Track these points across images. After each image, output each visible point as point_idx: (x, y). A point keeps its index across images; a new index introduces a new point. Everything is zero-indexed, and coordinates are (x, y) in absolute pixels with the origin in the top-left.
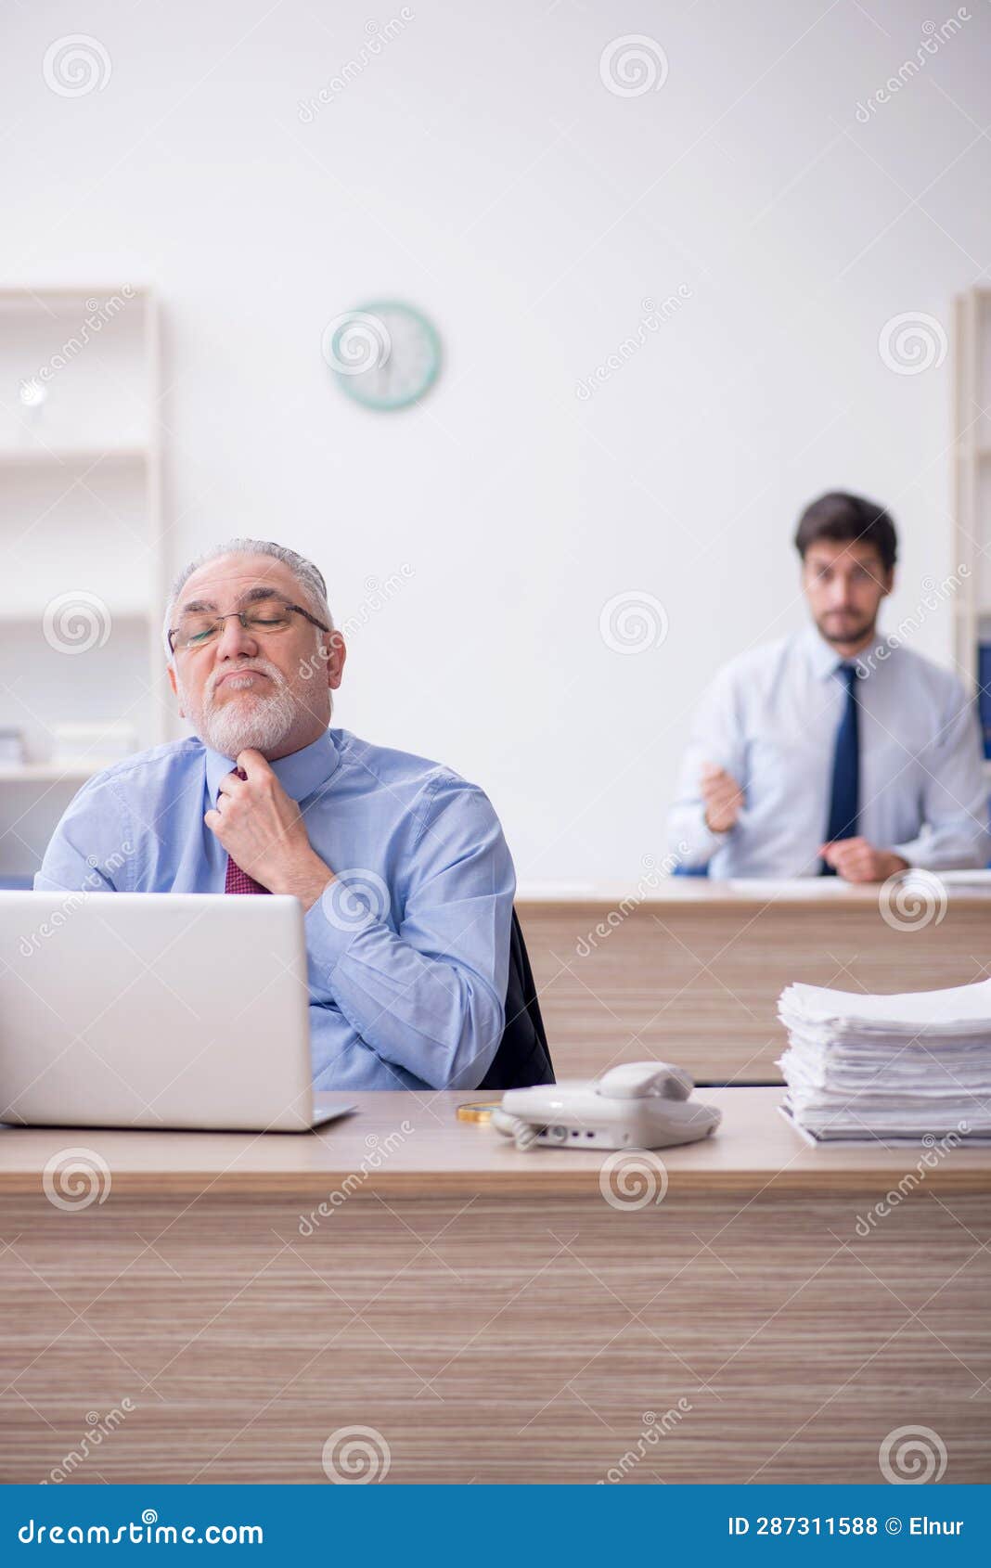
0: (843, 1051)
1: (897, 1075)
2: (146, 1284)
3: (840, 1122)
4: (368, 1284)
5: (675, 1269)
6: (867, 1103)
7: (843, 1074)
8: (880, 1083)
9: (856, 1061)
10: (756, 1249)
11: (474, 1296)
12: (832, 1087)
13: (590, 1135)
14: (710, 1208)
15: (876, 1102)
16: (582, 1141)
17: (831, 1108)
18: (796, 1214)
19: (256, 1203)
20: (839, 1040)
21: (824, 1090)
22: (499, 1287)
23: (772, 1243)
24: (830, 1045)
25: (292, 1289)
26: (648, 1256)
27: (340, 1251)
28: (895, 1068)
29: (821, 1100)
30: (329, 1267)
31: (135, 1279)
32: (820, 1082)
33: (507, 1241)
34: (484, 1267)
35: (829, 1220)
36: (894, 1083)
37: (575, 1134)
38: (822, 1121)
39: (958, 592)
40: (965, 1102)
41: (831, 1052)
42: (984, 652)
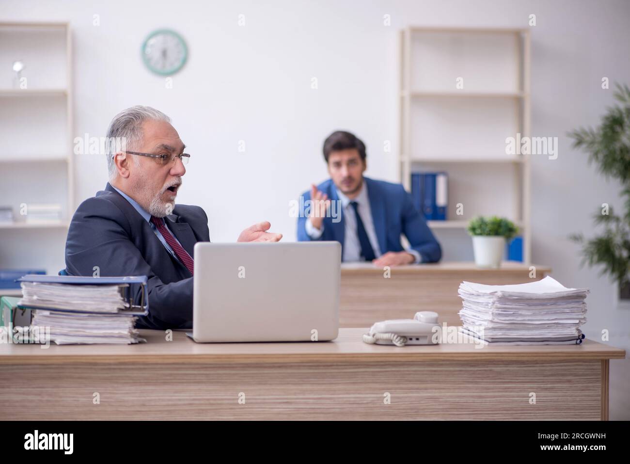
0: (499, 305)
1: (521, 315)
2: (219, 402)
3: (499, 334)
4: (311, 401)
5: (436, 394)
6: (509, 326)
7: (499, 314)
8: (514, 318)
9: (505, 309)
10: (470, 385)
11: (355, 406)
12: (496, 320)
13: (417, 339)
14: (451, 369)
15: (513, 326)
16: (414, 342)
17: (494, 329)
18: (485, 370)
19: (265, 367)
20: (498, 301)
21: (492, 321)
22: (365, 402)
23: (477, 383)
24: (494, 303)
25: (280, 403)
26: (426, 389)
27: (300, 387)
28: (520, 312)
29: (491, 325)
30: (295, 394)
31: (215, 400)
32: (490, 318)
33: (369, 383)
34: (359, 394)
35: (499, 373)
36: (520, 318)
37: (411, 339)
38: (491, 334)
39: (402, 151)
40: (549, 326)
41: (494, 306)
42: (413, 176)
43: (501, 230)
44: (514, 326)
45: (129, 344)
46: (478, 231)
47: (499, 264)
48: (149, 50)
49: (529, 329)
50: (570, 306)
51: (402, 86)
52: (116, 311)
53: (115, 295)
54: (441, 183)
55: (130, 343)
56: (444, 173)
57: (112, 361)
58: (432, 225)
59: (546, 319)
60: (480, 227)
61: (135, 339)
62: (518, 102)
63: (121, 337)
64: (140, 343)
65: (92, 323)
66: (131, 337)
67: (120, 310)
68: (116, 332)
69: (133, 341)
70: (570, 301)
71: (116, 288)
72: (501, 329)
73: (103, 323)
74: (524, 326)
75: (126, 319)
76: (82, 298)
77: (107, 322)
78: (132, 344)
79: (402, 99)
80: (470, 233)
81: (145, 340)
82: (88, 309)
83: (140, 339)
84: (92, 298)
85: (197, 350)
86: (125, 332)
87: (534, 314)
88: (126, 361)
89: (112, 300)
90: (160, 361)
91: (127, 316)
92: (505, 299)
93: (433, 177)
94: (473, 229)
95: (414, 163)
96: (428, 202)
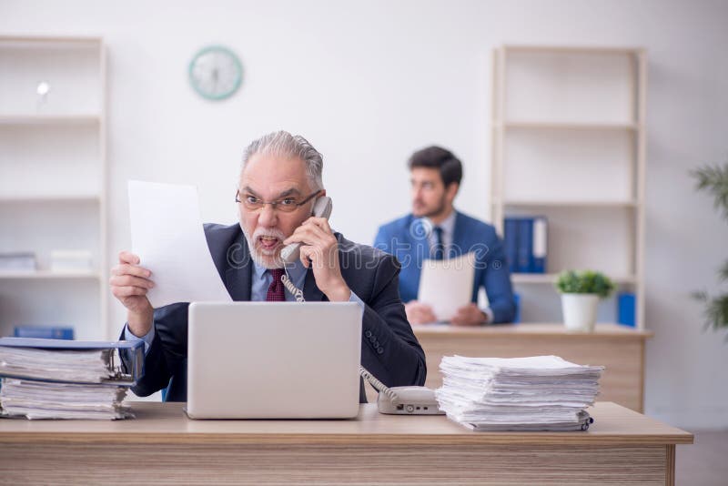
0: (497, 384)
1: (521, 396)
6: (499, 410)
17: (477, 412)
20: (495, 379)
24: (490, 381)
29: (473, 408)
38: (472, 419)
39: (494, 192)
40: (543, 410)
41: (491, 384)
42: (507, 222)
43: (596, 287)
44: (503, 410)
45: (113, 420)
46: (568, 287)
47: (592, 327)
48: (197, 71)
49: (518, 413)
50: (581, 386)
51: (495, 115)
52: (99, 382)
53: (97, 362)
54: (540, 230)
55: (114, 418)
56: (543, 218)
57: (86, 440)
58: (518, 279)
59: (546, 400)
60: (570, 283)
61: (121, 413)
62: (632, 134)
63: (103, 411)
64: (127, 418)
65: (70, 394)
66: (116, 411)
67: (104, 380)
68: (98, 405)
69: (118, 416)
70: (582, 380)
71: (100, 354)
72: (484, 412)
73: (81, 394)
74: (514, 409)
75: (109, 390)
76: (60, 365)
77: (88, 394)
78: (117, 419)
79: (495, 131)
80: (559, 291)
81: (133, 416)
82: (66, 378)
83: (127, 414)
84: (70, 365)
85: (192, 428)
86: (109, 406)
87: (536, 396)
88: (103, 439)
89: (94, 368)
90: (142, 440)
91: (111, 386)
92: (504, 377)
93: (530, 223)
94: (562, 286)
95: (508, 206)
96: (524, 252)
